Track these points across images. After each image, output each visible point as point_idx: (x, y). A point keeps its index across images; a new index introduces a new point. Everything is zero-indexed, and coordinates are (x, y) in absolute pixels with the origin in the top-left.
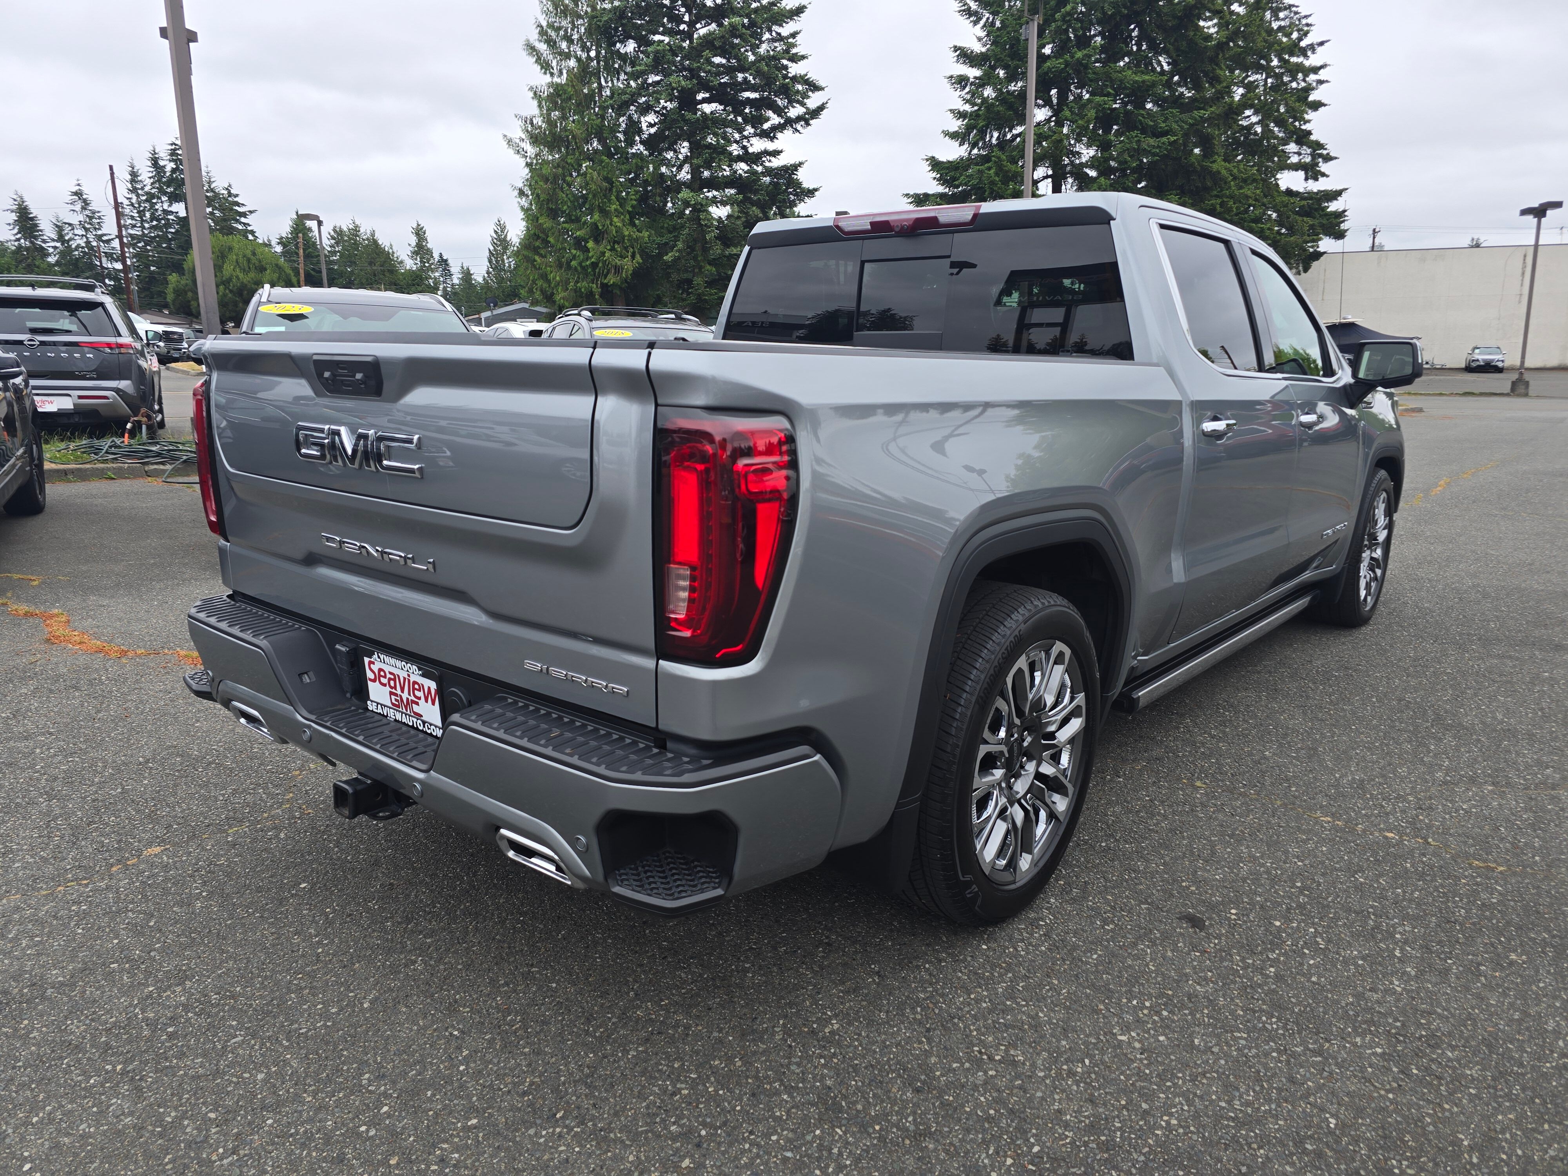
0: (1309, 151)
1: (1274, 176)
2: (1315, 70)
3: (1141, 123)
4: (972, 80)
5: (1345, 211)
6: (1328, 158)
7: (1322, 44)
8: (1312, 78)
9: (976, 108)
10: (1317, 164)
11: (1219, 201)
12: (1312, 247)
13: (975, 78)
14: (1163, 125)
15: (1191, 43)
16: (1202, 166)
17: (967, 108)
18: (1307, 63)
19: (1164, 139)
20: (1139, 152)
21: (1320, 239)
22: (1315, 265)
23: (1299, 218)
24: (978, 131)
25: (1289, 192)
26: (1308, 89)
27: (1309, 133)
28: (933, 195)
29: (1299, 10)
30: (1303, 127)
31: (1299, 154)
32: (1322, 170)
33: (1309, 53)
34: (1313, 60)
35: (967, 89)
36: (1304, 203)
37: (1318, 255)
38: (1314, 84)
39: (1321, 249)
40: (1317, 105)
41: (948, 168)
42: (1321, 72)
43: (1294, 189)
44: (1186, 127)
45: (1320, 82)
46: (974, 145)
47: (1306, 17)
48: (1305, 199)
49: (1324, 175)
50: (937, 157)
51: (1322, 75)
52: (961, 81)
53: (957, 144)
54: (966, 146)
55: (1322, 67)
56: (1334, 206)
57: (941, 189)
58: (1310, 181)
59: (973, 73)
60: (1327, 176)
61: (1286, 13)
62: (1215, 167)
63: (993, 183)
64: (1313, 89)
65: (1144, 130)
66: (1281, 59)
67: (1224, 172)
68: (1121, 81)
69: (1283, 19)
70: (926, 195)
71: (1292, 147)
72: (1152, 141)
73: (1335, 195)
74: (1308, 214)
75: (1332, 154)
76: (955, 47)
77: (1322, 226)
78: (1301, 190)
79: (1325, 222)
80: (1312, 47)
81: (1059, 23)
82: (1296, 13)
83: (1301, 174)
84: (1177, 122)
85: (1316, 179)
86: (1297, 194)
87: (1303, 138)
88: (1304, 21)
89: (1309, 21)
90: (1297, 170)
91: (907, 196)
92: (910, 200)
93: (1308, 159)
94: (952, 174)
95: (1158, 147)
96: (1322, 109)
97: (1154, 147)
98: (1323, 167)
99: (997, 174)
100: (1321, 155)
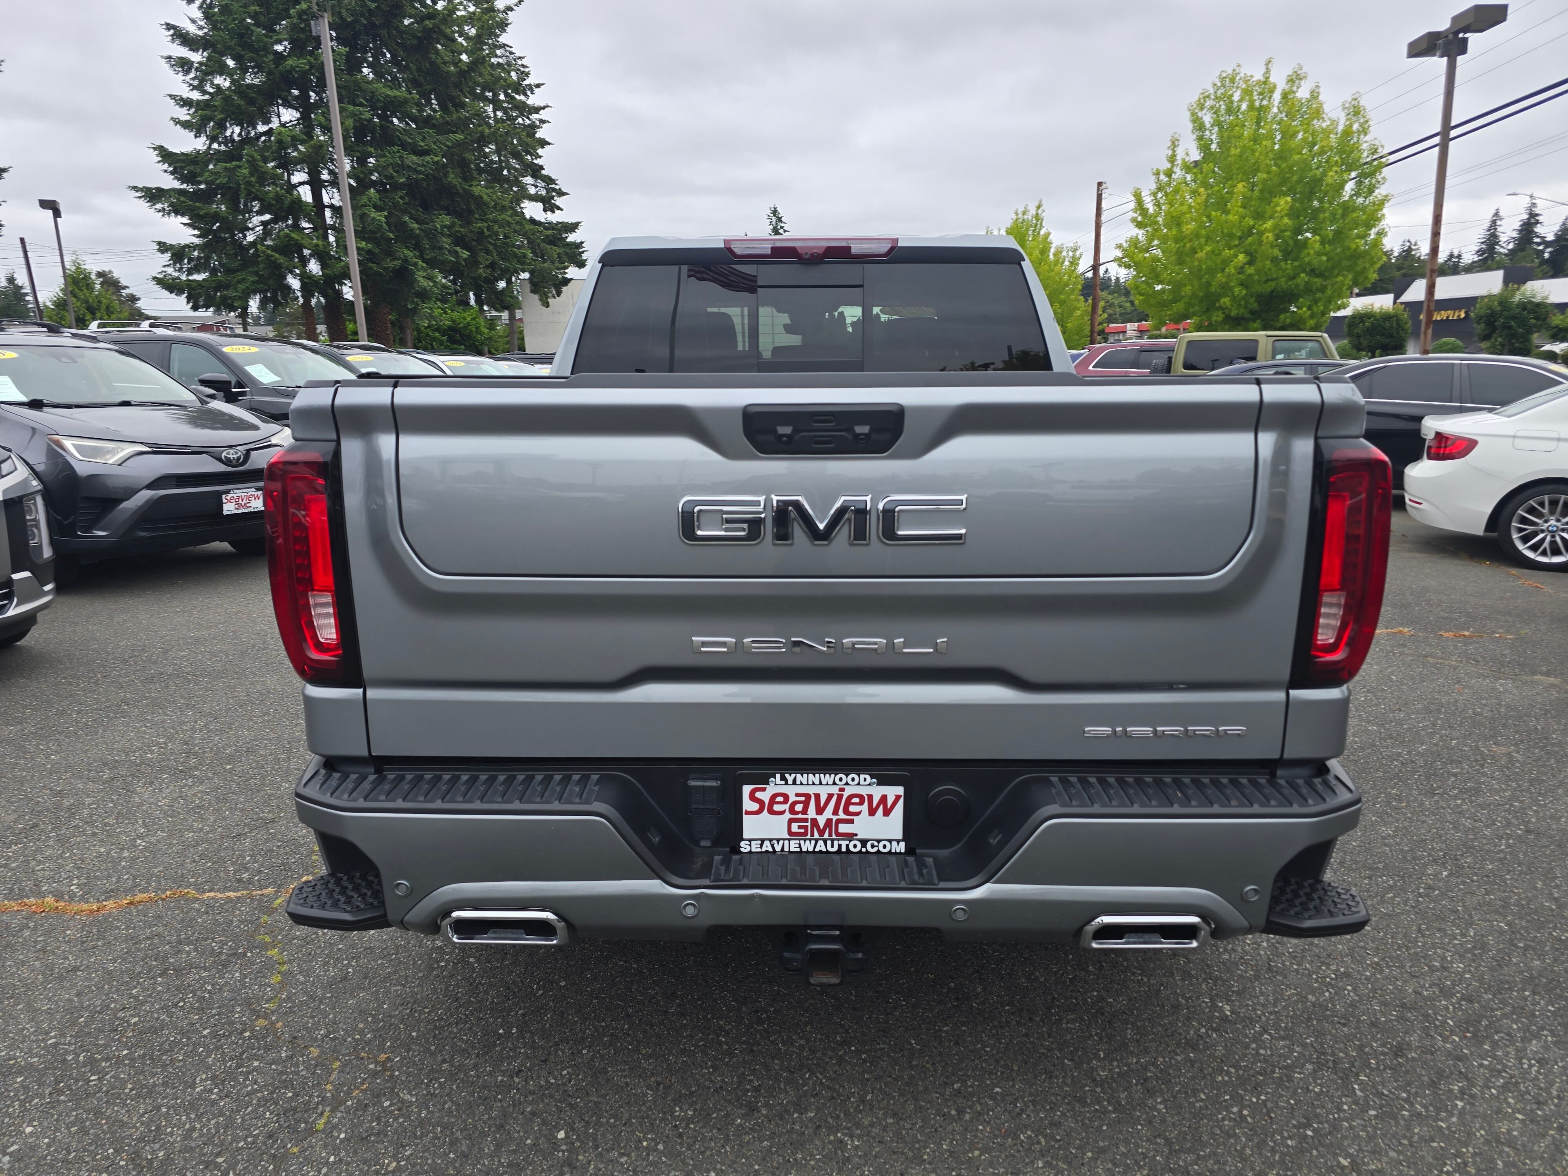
0: (543, 184)
1: (519, 205)
2: (537, 110)
3: (400, 139)
4: (196, 65)
5: (582, 243)
6: (561, 193)
7: (538, 86)
8: (534, 117)
9: (207, 97)
10: (552, 198)
11: (486, 225)
12: (561, 274)
13: (200, 63)
14: (423, 144)
15: (433, 64)
16: (464, 189)
17: (196, 96)
18: (530, 102)
19: (428, 158)
20: (402, 167)
21: (567, 268)
22: (564, 289)
23: (549, 247)
24: (216, 123)
25: (533, 221)
26: (533, 127)
27: (542, 168)
28: (170, 190)
29: (513, 50)
30: (535, 161)
31: (536, 187)
32: (557, 203)
33: (529, 93)
34: (533, 100)
35: (192, 75)
36: (550, 232)
37: (566, 282)
38: (538, 123)
39: (568, 276)
40: (543, 143)
41: (183, 161)
42: (541, 112)
43: (537, 218)
44: (444, 148)
45: (543, 122)
46: (213, 139)
47: (520, 58)
48: (546, 229)
49: (559, 208)
50: (166, 146)
51: (543, 114)
52: (184, 65)
53: (192, 134)
54: (203, 138)
55: (544, 108)
56: (572, 238)
57: (176, 184)
58: (549, 213)
59: (196, 57)
60: (562, 210)
61: (502, 50)
62: (476, 190)
63: (249, 183)
64: (538, 127)
65: (404, 146)
66: (506, 95)
67: (485, 197)
68: (372, 92)
69: (500, 57)
70: (159, 190)
71: (528, 180)
72: (415, 158)
73: (573, 227)
74: (552, 243)
75: (563, 190)
76: (167, 24)
77: (567, 254)
78: (543, 220)
79: (568, 251)
80: (530, 88)
81: (295, 21)
82: (511, 53)
83: (540, 205)
84: (435, 143)
85: (553, 212)
86: (539, 223)
87: (536, 171)
88: (520, 62)
89: (524, 62)
90: (537, 201)
91: (135, 188)
92: (139, 194)
93: (543, 192)
94: (192, 168)
95: (423, 165)
96: (547, 147)
97: (419, 165)
98: (558, 201)
99: (252, 175)
100: (554, 190)
